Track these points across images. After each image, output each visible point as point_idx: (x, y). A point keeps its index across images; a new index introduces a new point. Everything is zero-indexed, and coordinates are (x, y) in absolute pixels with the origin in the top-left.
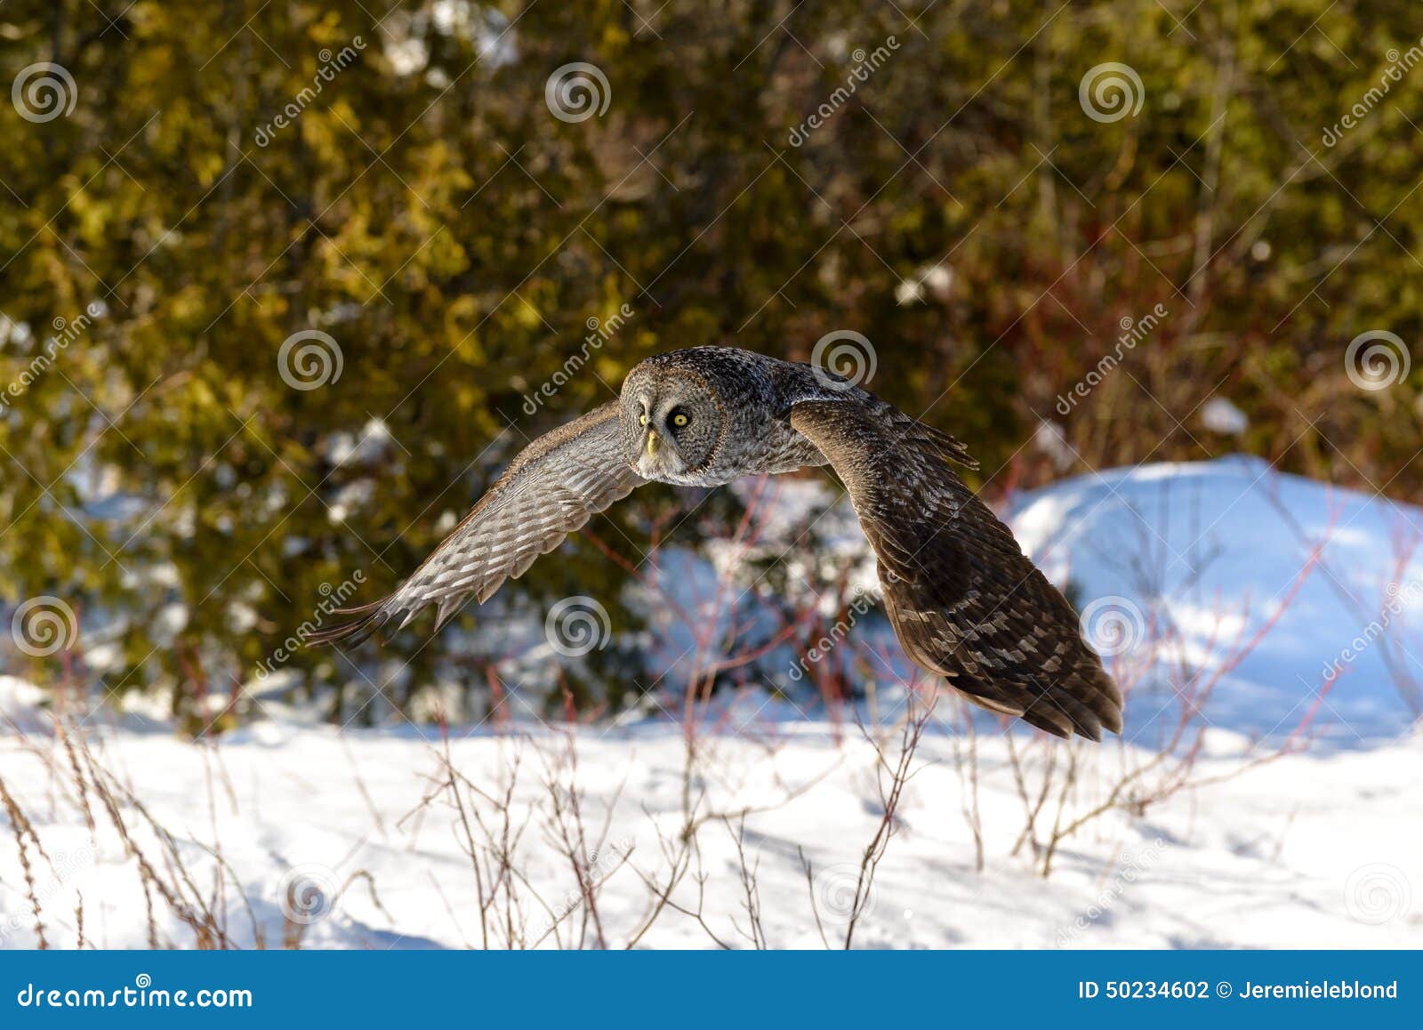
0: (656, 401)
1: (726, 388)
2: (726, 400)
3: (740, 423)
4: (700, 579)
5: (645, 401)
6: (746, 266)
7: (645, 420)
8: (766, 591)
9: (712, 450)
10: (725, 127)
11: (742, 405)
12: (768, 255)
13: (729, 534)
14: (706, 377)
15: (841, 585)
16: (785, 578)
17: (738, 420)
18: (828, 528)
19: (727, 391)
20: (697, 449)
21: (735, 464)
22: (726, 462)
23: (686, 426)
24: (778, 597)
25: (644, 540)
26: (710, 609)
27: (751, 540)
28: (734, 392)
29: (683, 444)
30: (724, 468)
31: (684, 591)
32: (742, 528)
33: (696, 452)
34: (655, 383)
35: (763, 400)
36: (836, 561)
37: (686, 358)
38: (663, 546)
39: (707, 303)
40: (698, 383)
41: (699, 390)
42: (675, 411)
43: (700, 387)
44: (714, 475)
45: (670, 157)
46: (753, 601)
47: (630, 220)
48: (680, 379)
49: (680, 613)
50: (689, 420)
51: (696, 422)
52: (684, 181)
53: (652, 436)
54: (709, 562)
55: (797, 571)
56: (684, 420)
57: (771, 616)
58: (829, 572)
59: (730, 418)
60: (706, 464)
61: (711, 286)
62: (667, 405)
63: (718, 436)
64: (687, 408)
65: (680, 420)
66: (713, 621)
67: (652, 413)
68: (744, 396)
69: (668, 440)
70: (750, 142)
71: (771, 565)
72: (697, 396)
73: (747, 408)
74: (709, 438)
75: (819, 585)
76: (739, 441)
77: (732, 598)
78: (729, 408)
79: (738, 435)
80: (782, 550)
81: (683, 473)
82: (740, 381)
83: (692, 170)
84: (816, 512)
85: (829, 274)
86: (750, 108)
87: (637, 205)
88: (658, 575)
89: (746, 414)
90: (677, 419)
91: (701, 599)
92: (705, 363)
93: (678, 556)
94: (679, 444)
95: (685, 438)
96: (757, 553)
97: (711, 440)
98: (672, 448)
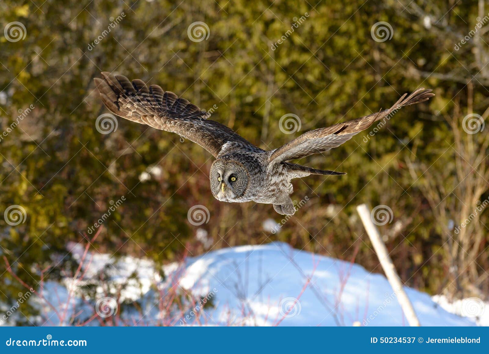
0: (224, 172)
1: (250, 167)
2: (250, 171)
3: (255, 181)
4: (61, 294)
5: (220, 172)
6: (78, 167)
7: (220, 179)
8: (87, 298)
9: (245, 190)
10: (69, 111)
11: (256, 174)
12: (87, 162)
13: (72, 276)
14: (243, 163)
15: (118, 295)
16: (95, 292)
17: (254, 179)
18: (112, 272)
19: (250, 168)
20: (239, 189)
21: (254, 195)
22: (250, 194)
23: (235, 181)
24: (92, 302)
25: (38, 278)
26: (65, 306)
27: (82, 278)
28: (253, 169)
29: (234, 188)
30: (249, 197)
31: (55, 299)
32: (78, 273)
33: (239, 191)
34: (224, 165)
35: (263, 171)
36: (115, 286)
37: (235, 156)
38: (45, 280)
39: (63, 183)
40: (240, 165)
41: (240, 168)
42: (232, 176)
43: (240, 167)
44: (245, 199)
45: (48, 124)
46: (82, 303)
47: (31, 150)
48: (233, 164)
49: (53, 308)
50: (237, 179)
51: (239, 180)
52: (53, 133)
53: (223, 185)
54: (65, 287)
55: (100, 290)
56: (235, 179)
57: (89, 308)
58: (113, 291)
59: (251, 178)
60: (243, 195)
61: (64, 176)
62: (229, 174)
63: (247, 185)
64: (236, 175)
65: (233, 179)
66: (66, 310)
67: (223, 177)
68: (256, 171)
69: (229, 186)
70: (79, 117)
71: (90, 288)
72: (240, 170)
73: (257, 175)
74: (244, 185)
75: (108, 295)
76: (255, 187)
77: (74, 301)
78: (251, 175)
79: (254, 185)
80: (94, 282)
81: (235, 198)
82: (255, 165)
83: (57, 129)
84: (108, 266)
85: (112, 170)
86: (79, 102)
87: (34, 143)
88: (43, 293)
89: (257, 177)
90: (232, 178)
91: (61, 302)
92: (242, 158)
93: (52, 285)
94: (233, 188)
95: (235, 185)
96: (84, 283)
97: (244, 186)
98: (230, 189)
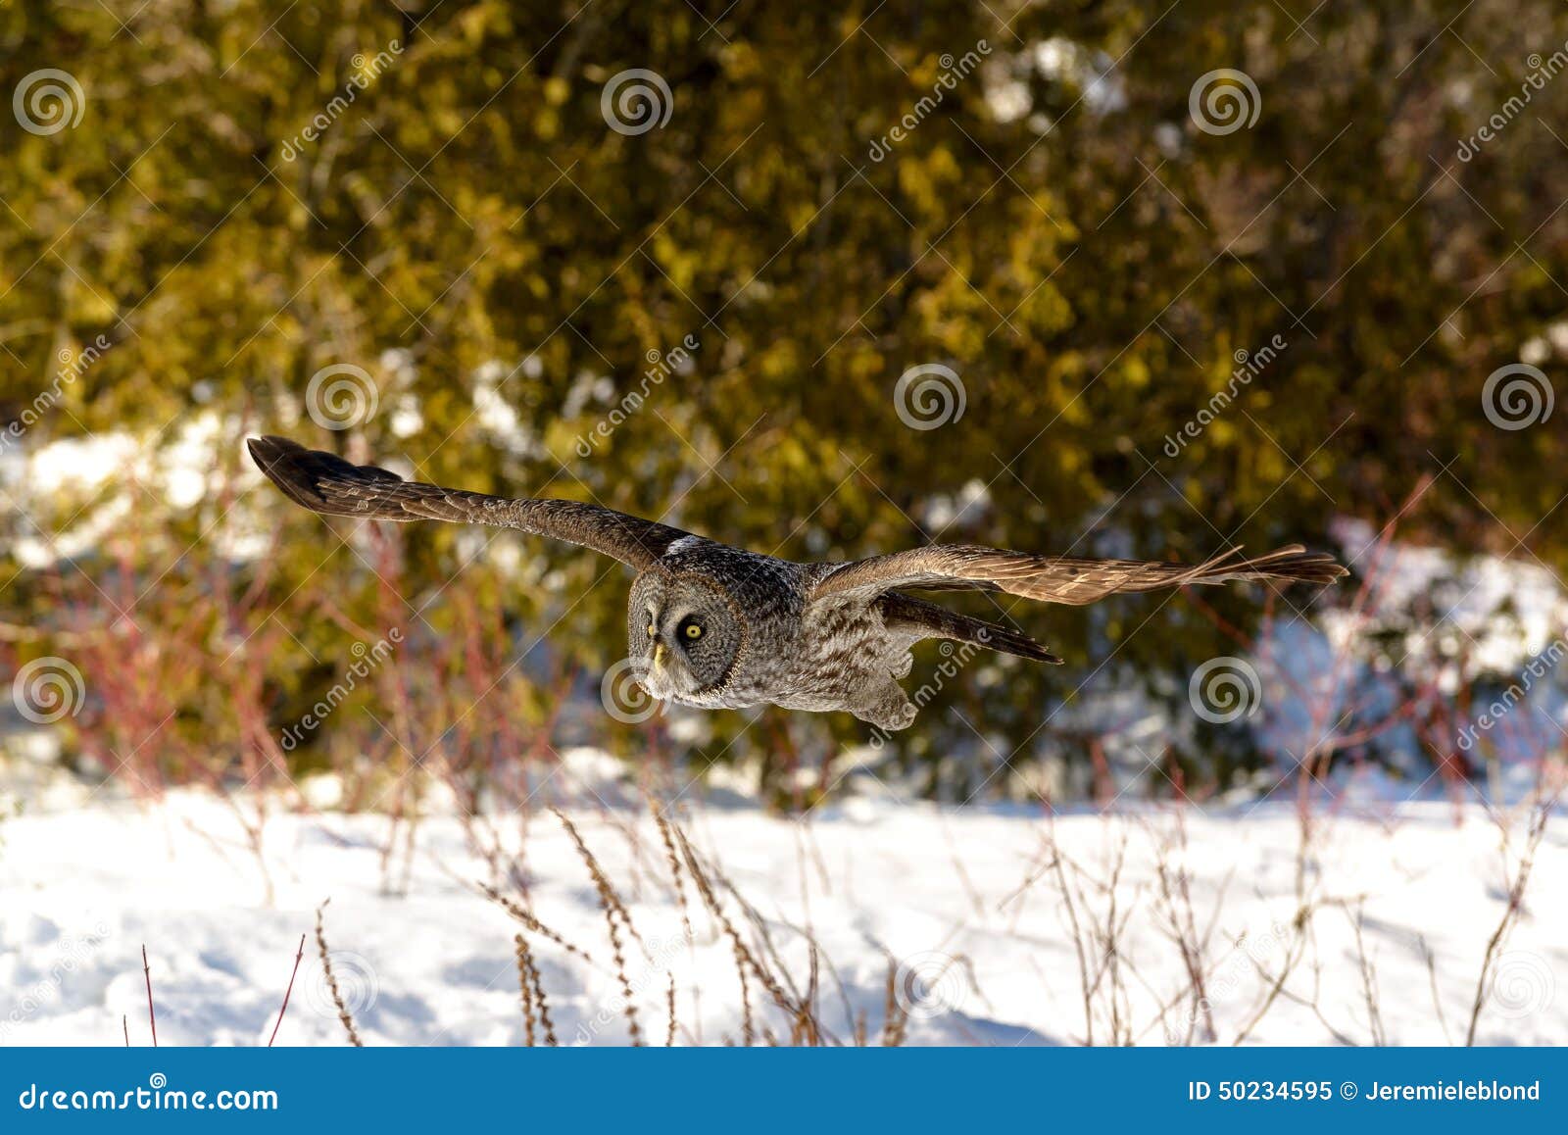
0: (665, 608)
1: (746, 595)
2: (747, 609)
3: (762, 638)
4: (1314, 650)
5: (652, 608)
6: (1364, 324)
7: (653, 630)
8: (1383, 665)
9: (729, 667)
10: (1344, 177)
11: (765, 616)
12: (1387, 312)
13: (1344, 604)
14: (723, 582)
15: (1462, 660)
16: (1402, 652)
17: (761, 634)
18: (1448, 599)
19: (748, 598)
20: (712, 665)
21: (758, 685)
22: (747, 681)
23: (698, 639)
24: (1396, 672)
25: (1258, 610)
26: (1326, 684)
27: (1368, 610)
28: (756, 600)
29: (695, 660)
30: (745, 688)
31: (1299, 664)
32: (1359, 599)
33: (710, 669)
34: (664, 588)
35: (792, 611)
36: (1458, 634)
37: (700, 560)
38: (1276, 615)
39: (1323, 362)
40: (713, 589)
41: (715, 597)
42: (688, 621)
43: (715, 592)
44: (732, 695)
45: (1284, 208)
46: (1369, 675)
47: (1244, 275)
48: (693, 584)
49: (1293, 685)
50: (704, 631)
51: (711, 634)
52: (1300, 233)
53: (659, 650)
54: (1323, 635)
55: (1416, 644)
56: (698, 631)
57: (1387, 693)
58: (1450, 645)
59: (751, 630)
60: (723, 683)
61: (1327, 344)
62: (678, 614)
63: (737, 650)
64: (702, 617)
65: (693, 631)
66: (1327, 696)
67: (660, 623)
68: (768, 606)
69: (679, 655)
70: (1370, 191)
71: (1389, 638)
72: (713, 605)
73: (771, 620)
74: (726, 652)
75: (1440, 659)
76: (762, 658)
77: (1348, 671)
78: (750, 619)
79: (760, 652)
80: (1400, 621)
81: (696, 692)
82: (765, 587)
83: (1308, 221)
84: (1437, 583)
85: (1451, 330)
86: (1370, 157)
87: (1251, 259)
88: (1269, 647)
89: (770, 628)
90: (690, 629)
91: (1316, 671)
92: (724, 566)
93: (1290, 628)
94: (691, 659)
95: (698, 652)
96: (1375, 624)
97: (728, 655)
98: (683, 664)
